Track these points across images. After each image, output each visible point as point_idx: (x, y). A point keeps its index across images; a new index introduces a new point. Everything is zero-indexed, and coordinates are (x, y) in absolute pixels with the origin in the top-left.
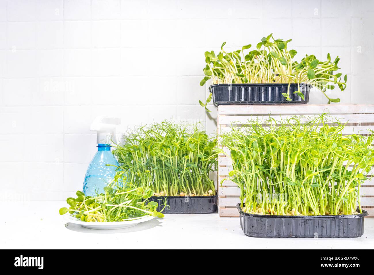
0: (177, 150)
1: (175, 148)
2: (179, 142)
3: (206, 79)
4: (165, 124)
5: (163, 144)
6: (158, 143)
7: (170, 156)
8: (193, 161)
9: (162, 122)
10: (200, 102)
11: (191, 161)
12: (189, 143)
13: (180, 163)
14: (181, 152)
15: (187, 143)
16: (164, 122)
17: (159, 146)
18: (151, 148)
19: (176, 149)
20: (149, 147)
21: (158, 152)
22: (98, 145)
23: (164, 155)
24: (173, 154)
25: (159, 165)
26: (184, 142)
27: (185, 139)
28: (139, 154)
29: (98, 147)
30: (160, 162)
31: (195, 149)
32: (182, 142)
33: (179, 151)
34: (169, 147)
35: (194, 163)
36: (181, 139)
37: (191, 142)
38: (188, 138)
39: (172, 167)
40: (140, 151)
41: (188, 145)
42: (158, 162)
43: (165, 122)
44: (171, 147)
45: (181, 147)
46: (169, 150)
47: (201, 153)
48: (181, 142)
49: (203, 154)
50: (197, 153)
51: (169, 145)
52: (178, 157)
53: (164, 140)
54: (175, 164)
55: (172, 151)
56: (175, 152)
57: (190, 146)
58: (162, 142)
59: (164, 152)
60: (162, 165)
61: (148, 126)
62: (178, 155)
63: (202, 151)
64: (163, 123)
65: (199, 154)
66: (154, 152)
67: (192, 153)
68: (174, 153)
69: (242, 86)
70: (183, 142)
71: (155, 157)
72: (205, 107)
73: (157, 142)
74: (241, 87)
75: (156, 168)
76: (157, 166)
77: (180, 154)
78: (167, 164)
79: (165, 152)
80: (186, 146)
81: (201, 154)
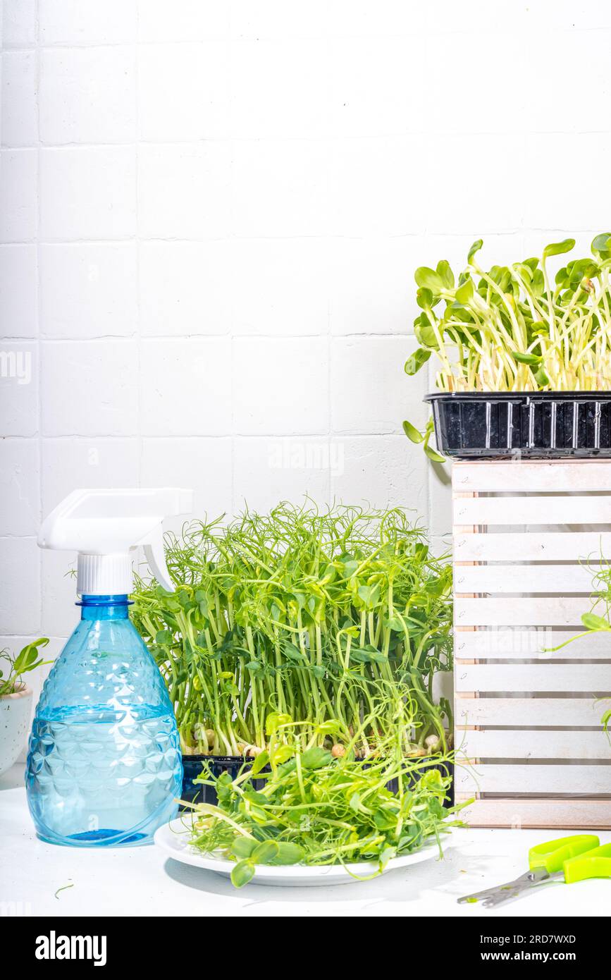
0: (321, 606)
1: (312, 602)
2: (328, 578)
3: (422, 356)
4: (284, 519)
5: (275, 588)
6: (259, 584)
7: (297, 627)
8: (373, 643)
9: (274, 513)
10: (407, 426)
11: (367, 641)
12: (359, 585)
13: (331, 646)
14: (336, 612)
15: (353, 583)
16: (279, 513)
17: (262, 595)
18: (238, 600)
19: (317, 605)
20: (230, 596)
21: (257, 614)
22: (80, 600)
23: (277, 623)
24: (307, 619)
25: (263, 655)
26: (346, 577)
27: (349, 565)
28: (197, 619)
29: (80, 607)
30: (264, 643)
31: (380, 600)
32: (338, 578)
33: (327, 607)
34: (295, 598)
35: (380, 648)
36: (336, 568)
37: (366, 578)
38: (360, 562)
39: (307, 662)
40: (199, 610)
41: (355, 591)
42: (259, 644)
43: (281, 510)
44: (300, 597)
45: (334, 594)
46: (294, 608)
47: (398, 614)
48: (334, 577)
49: (405, 619)
50: (387, 615)
51: (295, 591)
52: (325, 628)
53: (278, 571)
54: (316, 653)
55: (303, 610)
56: (315, 613)
57: (360, 595)
58: (271, 581)
59: (279, 615)
60: (271, 655)
61: (226, 522)
62: (324, 623)
63: (401, 609)
64: (276, 515)
65: (392, 619)
66: (244, 614)
67: (371, 615)
68: (312, 615)
69: (528, 399)
70: (341, 575)
71: (249, 630)
72: (423, 443)
73: (258, 581)
74: (525, 402)
75: (254, 664)
76: (256, 659)
77: (330, 618)
78: (288, 652)
79: (282, 612)
80: (351, 592)
81: (398, 620)
